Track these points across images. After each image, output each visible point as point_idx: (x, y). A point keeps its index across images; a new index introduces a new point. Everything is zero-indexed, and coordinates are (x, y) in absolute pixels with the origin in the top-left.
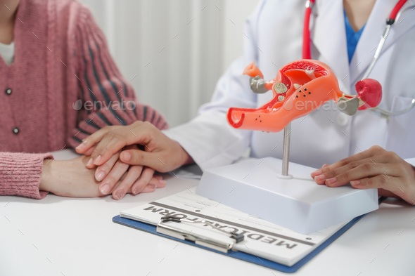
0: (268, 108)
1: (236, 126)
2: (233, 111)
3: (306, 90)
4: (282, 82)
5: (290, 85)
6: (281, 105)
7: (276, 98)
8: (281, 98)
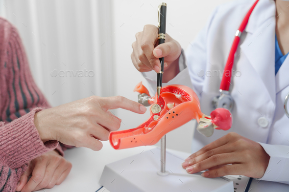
0: (145, 127)
1: (116, 148)
2: (113, 136)
3: (174, 112)
4: (158, 103)
5: (164, 106)
6: (156, 123)
7: (152, 117)
8: (156, 117)
